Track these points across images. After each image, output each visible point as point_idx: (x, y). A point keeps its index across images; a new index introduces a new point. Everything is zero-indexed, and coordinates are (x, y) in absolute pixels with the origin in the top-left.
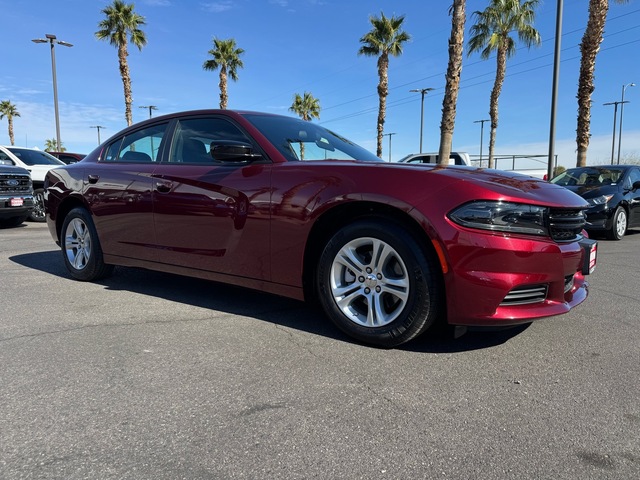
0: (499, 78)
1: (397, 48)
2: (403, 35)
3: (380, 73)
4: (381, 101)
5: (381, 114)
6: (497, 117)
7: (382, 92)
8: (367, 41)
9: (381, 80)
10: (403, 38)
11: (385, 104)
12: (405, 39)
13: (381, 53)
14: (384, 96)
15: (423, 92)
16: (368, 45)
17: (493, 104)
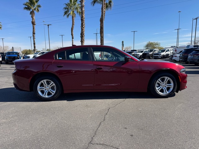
0: (73, 24)
1: (38, 10)
2: (39, 5)
3: (32, 17)
4: (33, 27)
5: (34, 31)
6: (73, 36)
7: (33, 23)
8: (27, 5)
9: (33, 20)
10: (39, 6)
11: (35, 28)
12: (40, 7)
13: (31, 10)
14: (34, 25)
15: (48, 25)
16: (27, 7)
17: (72, 32)
